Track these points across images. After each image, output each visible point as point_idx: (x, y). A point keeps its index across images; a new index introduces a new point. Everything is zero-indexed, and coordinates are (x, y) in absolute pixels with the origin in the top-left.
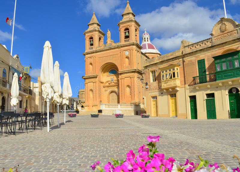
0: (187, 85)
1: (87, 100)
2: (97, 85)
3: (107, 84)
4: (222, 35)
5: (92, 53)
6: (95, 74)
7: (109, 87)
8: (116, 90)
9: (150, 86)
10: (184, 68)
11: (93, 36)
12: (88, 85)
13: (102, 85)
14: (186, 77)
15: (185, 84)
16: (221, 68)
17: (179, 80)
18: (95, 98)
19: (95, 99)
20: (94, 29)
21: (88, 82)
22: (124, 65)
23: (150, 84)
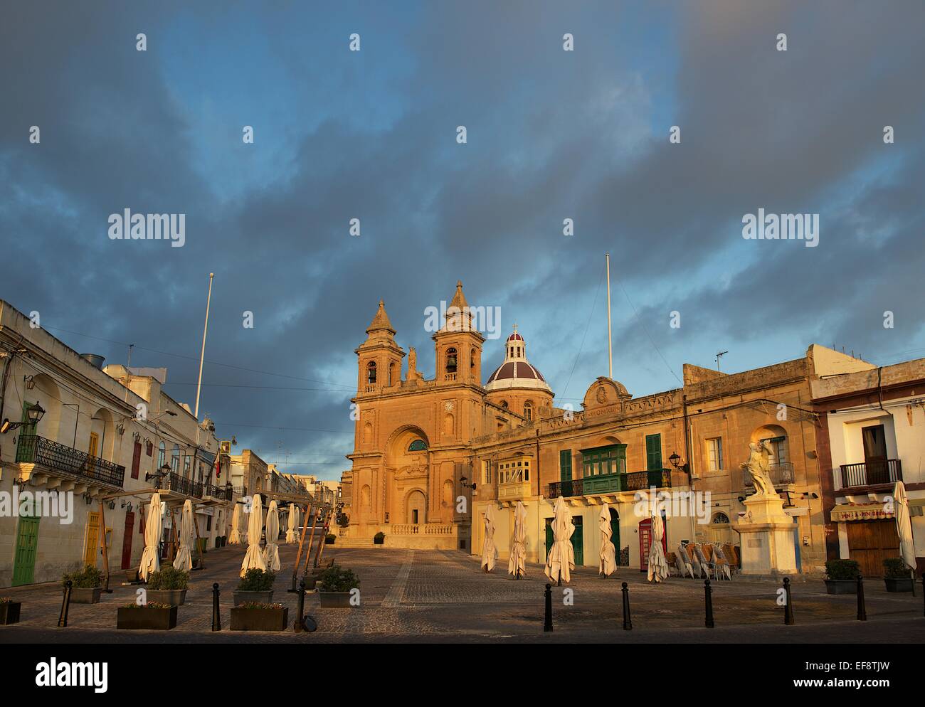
0: (541, 497)
1: (355, 511)
2: (380, 476)
3: (405, 473)
4: (600, 409)
5: (372, 400)
6: (377, 451)
7: (408, 479)
8: (424, 488)
9: (480, 491)
10: (538, 462)
11: (376, 360)
12: (360, 474)
13: (391, 474)
14: (541, 481)
15: (539, 495)
16: (609, 468)
17: (530, 485)
18: (374, 506)
19: (374, 509)
20: (380, 343)
21: (359, 467)
22: (443, 433)
23: (480, 488)
